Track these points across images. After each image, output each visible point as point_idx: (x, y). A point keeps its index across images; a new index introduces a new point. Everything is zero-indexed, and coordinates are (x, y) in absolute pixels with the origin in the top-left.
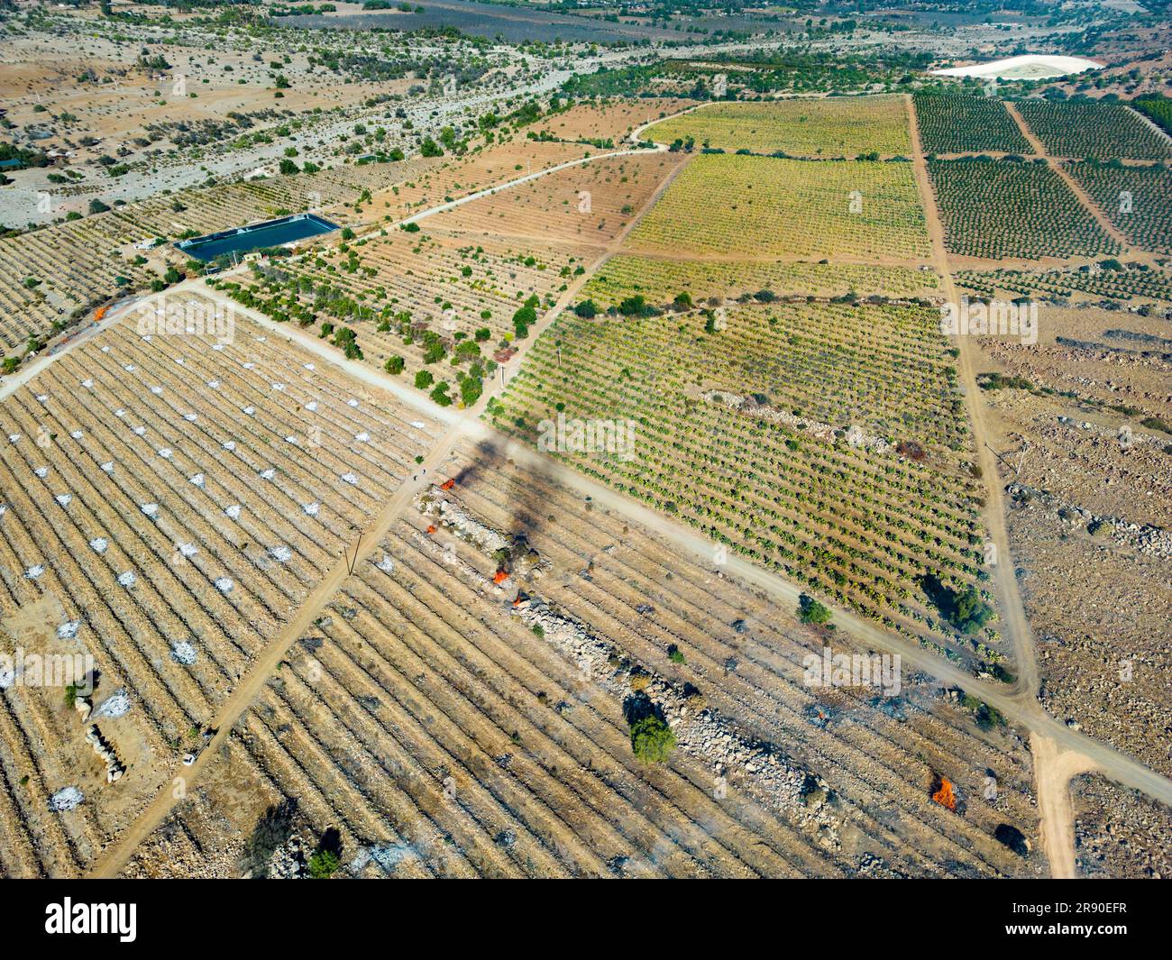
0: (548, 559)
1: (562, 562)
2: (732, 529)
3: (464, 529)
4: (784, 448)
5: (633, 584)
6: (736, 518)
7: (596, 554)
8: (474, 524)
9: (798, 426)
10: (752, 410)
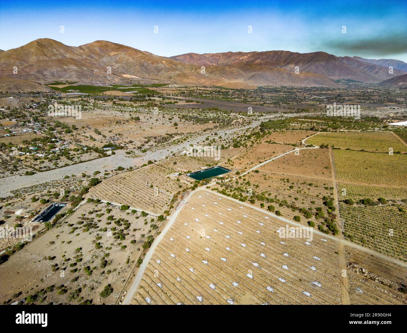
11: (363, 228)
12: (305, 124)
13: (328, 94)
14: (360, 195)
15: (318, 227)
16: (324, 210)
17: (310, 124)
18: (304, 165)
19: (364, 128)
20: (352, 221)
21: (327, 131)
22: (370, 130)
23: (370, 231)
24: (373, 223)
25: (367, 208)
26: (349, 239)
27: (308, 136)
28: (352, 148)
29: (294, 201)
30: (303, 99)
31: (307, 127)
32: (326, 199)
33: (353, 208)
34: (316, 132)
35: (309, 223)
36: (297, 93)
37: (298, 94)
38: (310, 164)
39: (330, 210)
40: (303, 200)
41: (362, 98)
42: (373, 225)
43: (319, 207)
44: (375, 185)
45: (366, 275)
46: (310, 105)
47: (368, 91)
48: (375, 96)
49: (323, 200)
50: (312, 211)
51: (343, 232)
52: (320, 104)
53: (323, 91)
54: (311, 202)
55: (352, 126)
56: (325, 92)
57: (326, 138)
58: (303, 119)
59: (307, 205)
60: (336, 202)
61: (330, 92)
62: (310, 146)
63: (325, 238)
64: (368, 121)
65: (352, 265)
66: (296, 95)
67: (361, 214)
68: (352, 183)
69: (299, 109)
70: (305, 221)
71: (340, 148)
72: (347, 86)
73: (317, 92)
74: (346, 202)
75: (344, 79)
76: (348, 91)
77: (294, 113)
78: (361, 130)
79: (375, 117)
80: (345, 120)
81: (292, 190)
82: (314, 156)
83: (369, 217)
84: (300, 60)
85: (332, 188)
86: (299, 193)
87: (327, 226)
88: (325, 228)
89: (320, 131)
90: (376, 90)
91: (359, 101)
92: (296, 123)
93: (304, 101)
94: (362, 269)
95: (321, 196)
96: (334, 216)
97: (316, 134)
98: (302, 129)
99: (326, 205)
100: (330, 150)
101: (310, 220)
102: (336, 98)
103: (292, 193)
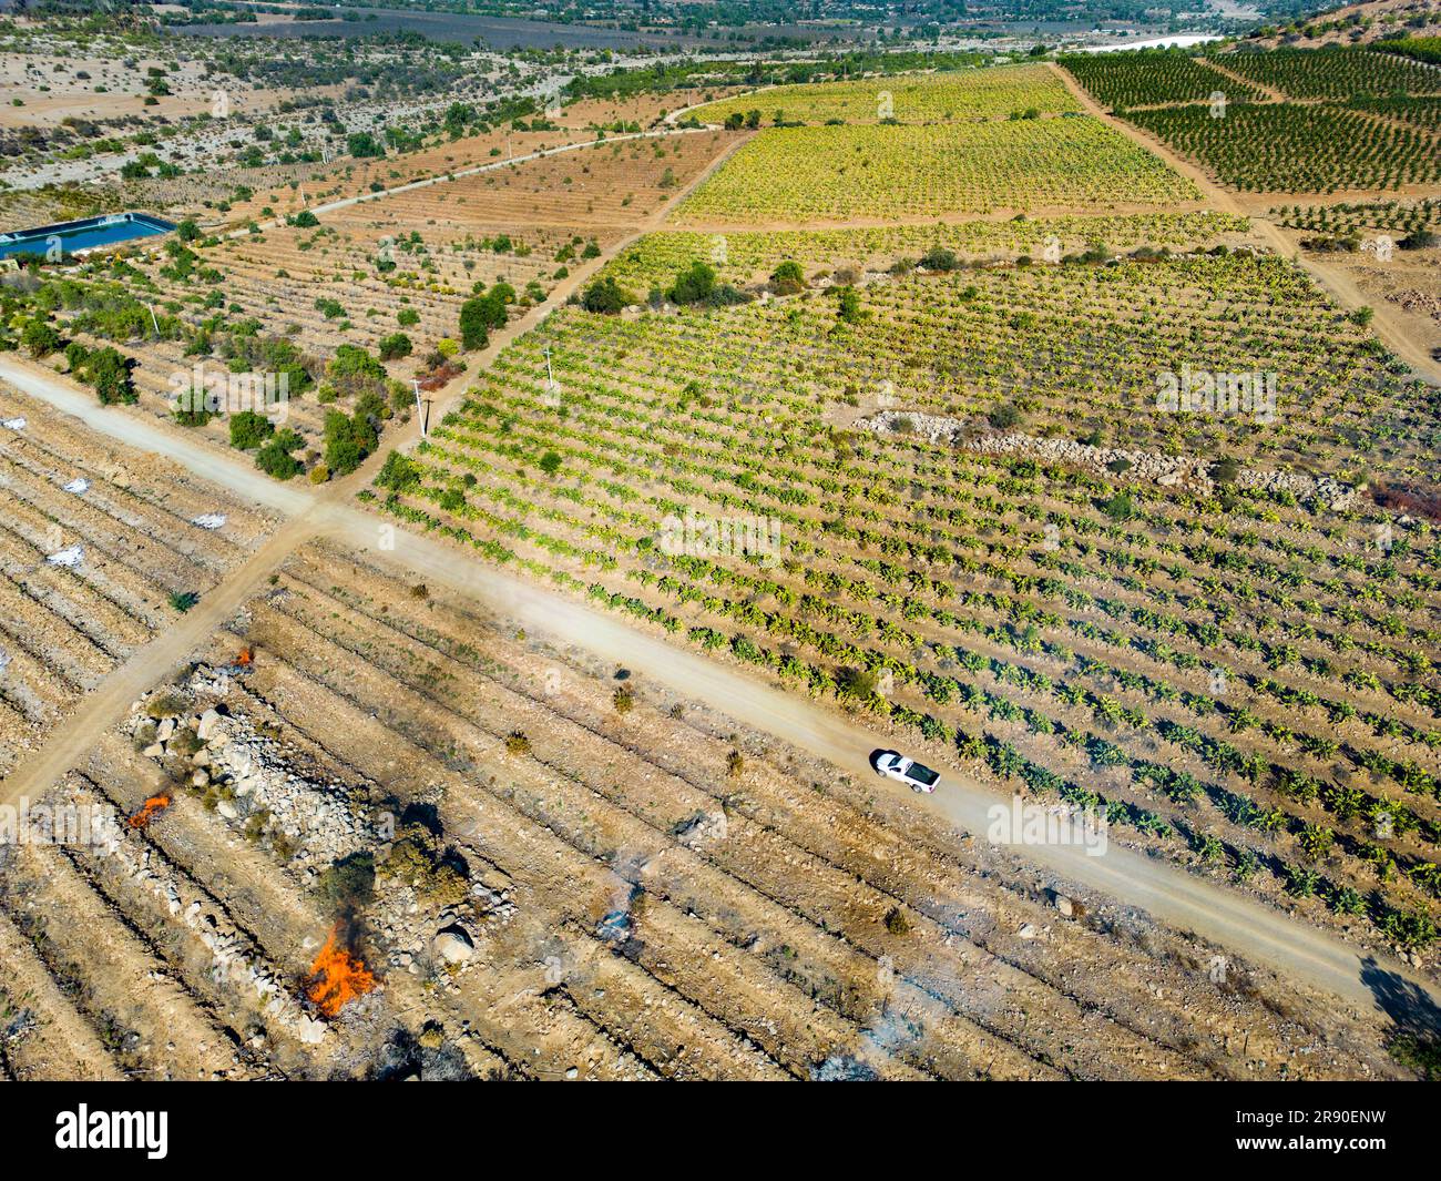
0: (499, 881)
1: (546, 887)
2: (1046, 739)
3: (251, 792)
4: (1093, 515)
5: (781, 961)
6: (1047, 704)
7: (650, 851)
8: (278, 777)
9: (1110, 466)
10: (988, 442)
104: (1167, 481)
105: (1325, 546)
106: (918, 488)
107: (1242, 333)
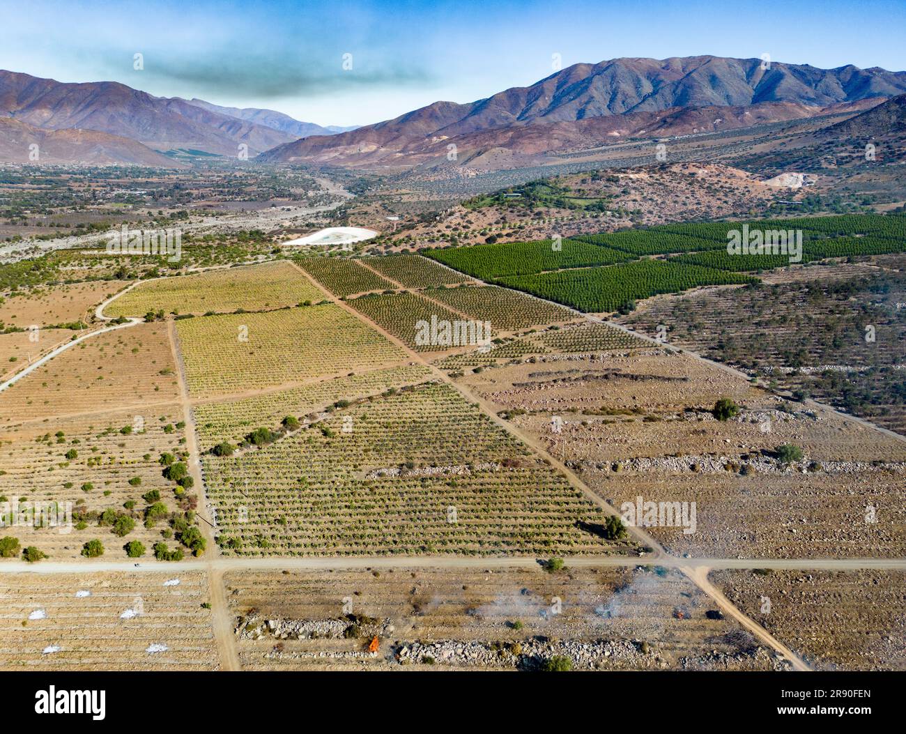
6: (467, 537)
9: (445, 472)
10: (410, 473)
11: (260, 506)
12: (100, 263)
13: (152, 183)
14: (245, 424)
15: (153, 552)
16: (166, 493)
17: (113, 262)
18: (105, 378)
19: (237, 260)
20: (234, 497)
21: (158, 276)
22: (248, 263)
23: (275, 507)
24: (279, 486)
25: (263, 451)
26: (231, 551)
27: (109, 296)
28: (217, 310)
29: (81, 495)
30: (90, 199)
31: (107, 272)
32: (167, 459)
33: (234, 461)
34: (130, 282)
35: (127, 548)
36: (71, 183)
37: (75, 186)
38: (121, 373)
39: (180, 489)
40: (107, 483)
41: (227, 190)
42: (278, 490)
43: (152, 488)
44: (273, 388)
45: (278, 632)
46: (110, 212)
47: (235, 176)
48: (251, 185)
49: (162, 463)
50: (135, 508)
51: (216, 538)
52: (135, 209)
53: (138, 177)
54: (130, 482)
55: (213, 256)
56: (144, 180)
57: (158, 295)
58: (96, 252)
59: (122, 495)
60: (193, 460)
61: (155, 179)
62: (118, 322)
63: (172, 576)
64: (243, 241)
65: (244, 624)
66: (70, 190)
67: (251, 471)
68: (226, 396)
69: (81, 226)
70: (116, 548)
71: (193, 313)
72: (191, 164)
73: (126, 180)
74: (217, 451)
75: (182, 150)
76: (195, 177)
77: (67, 236)
78: (231, 264)
79: (258, 232)
80: (198, 244)
81: (76, 461)
82: (130, 348)
83: (269, 474)
84: (63, 99)
85: (180, 425)
86: (95, 467)
87: (178, 536)
88: (172, 545)
89: (141, 279)
90: (250, 172)
91: (221, 197)
92: (77, 262)
93: (93, 204)
94: (267, 622)
95: (156, 456)
96: (192, 502)
97: (130, 288)
98: (94, 279)
99: (169, 478)
100: (170, 322)
101: (130, 537)
102: (171, 193)
103: (73, 472)
104: (460, 473)
105: (498, 481)
106: (401, 494)
107: (449, 417)
